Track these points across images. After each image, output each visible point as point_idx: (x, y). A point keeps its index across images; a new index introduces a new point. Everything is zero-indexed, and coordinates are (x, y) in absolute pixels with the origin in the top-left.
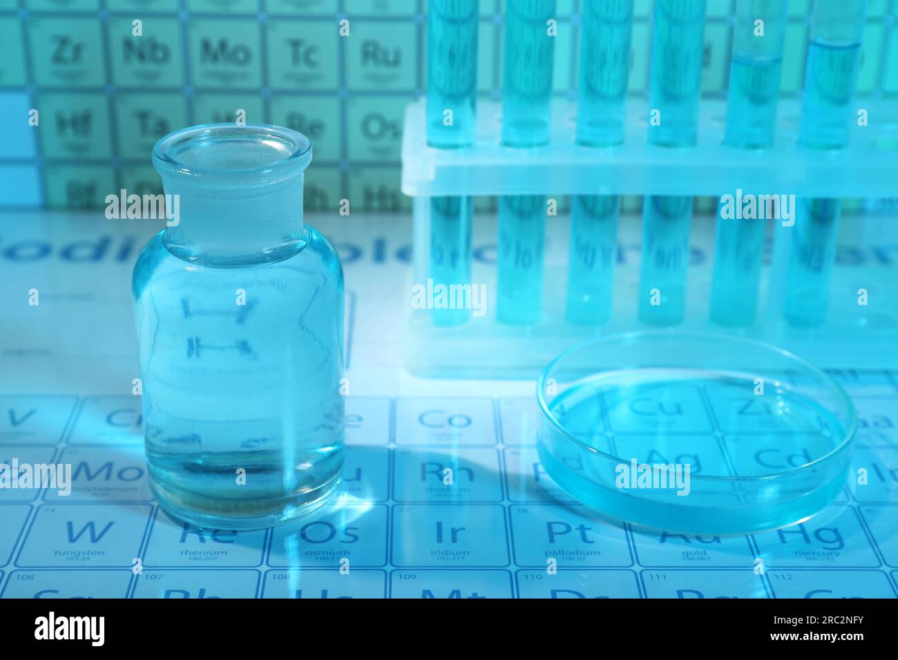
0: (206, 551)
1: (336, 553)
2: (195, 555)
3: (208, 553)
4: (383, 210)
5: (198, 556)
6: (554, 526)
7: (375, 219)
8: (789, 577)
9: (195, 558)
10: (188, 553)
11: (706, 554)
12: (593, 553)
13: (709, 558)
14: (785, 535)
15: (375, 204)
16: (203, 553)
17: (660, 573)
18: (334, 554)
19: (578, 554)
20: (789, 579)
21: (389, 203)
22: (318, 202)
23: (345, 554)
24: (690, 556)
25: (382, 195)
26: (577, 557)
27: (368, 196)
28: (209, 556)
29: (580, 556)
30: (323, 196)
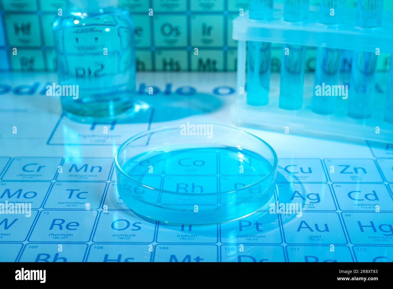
0: (62, 234)
1: (128, 236)
2: (56, 236)
3: (63, 235)
4: (172, 70)
5: (58, 236)
6: (242, 222)
7: (168, 75)
8: (364, 250)
9: (56, 238)
10: (53, 235)
11: (321, 237)
12: (262, 237)
13: (323, 239)
14: (363, 227)
15: (168, 67)
16: (60, 235)
17: (296, 247)
18: (127, 236)
19: (254, 237)
20: (365, 251)
21: (175, 67)
22: (141, 67)
23: (133, 236)
24: (313, 238)
25: (171, 63)
26: (253, 238)
27: (165, 64)
28: (63, 236)
29: (254, 238)
30: (143, 64)
